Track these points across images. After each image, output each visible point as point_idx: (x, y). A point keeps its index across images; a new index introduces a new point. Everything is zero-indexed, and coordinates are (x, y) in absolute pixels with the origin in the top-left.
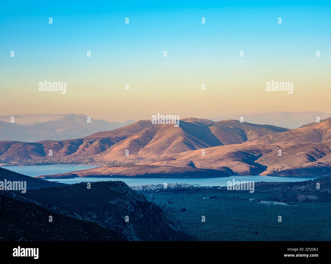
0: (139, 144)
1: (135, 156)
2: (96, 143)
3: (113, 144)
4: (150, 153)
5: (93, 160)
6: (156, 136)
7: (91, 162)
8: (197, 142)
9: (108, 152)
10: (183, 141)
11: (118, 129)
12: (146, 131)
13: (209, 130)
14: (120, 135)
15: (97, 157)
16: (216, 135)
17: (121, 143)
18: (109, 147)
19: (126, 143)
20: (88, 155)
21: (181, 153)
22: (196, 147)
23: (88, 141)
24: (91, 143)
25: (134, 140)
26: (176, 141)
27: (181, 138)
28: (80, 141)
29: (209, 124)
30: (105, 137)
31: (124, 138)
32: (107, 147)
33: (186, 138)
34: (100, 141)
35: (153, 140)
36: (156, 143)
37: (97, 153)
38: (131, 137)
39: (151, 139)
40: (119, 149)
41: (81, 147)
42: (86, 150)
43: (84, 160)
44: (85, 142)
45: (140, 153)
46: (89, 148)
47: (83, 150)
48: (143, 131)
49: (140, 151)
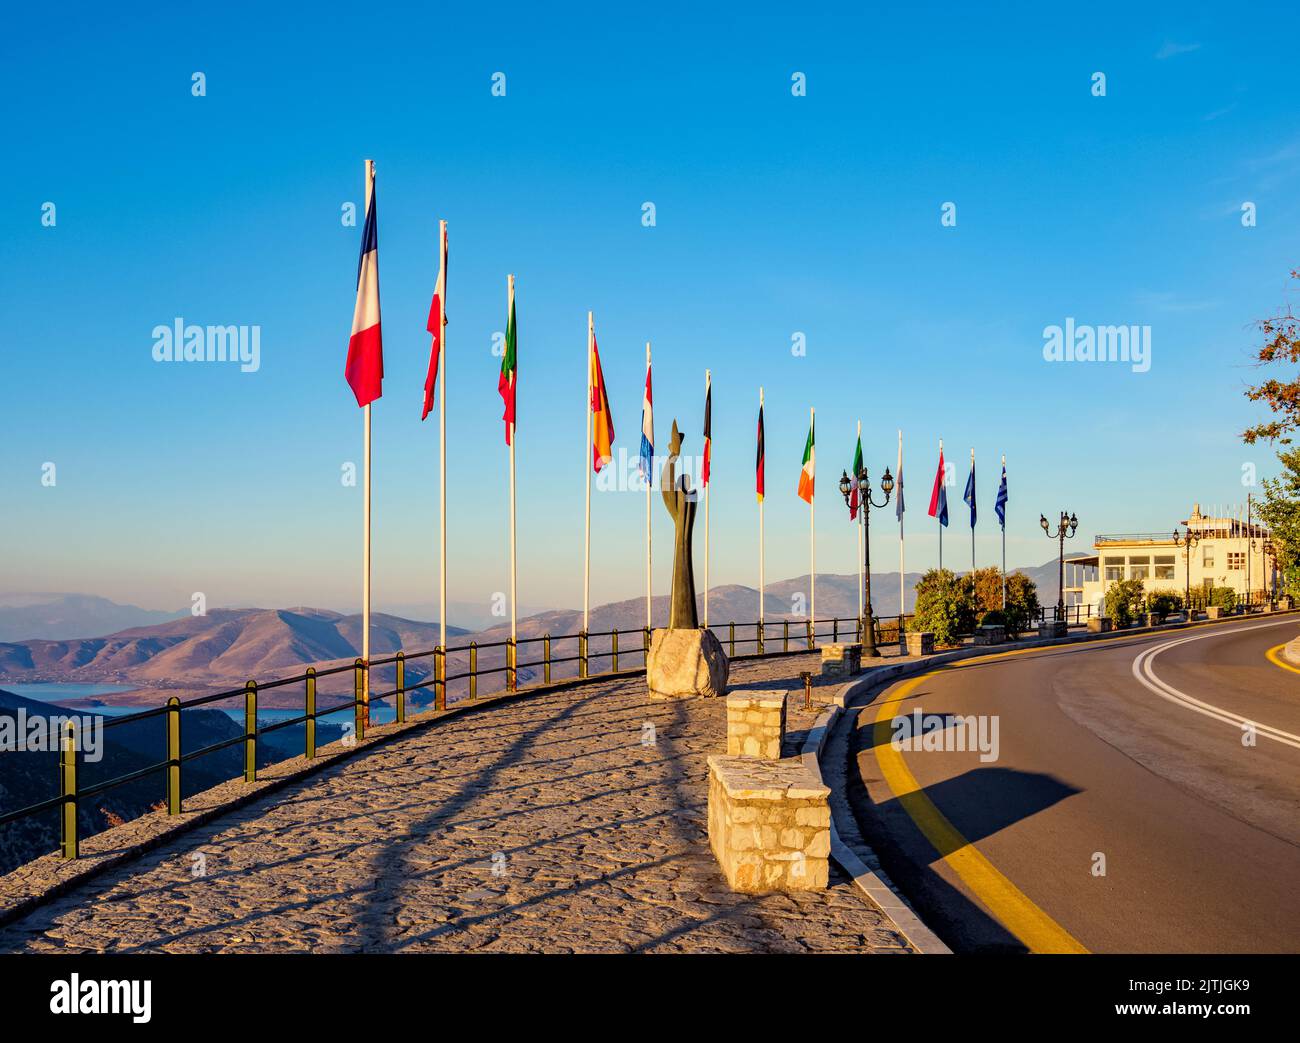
0: (210, 650)
1: (202, 671)
2: (131, 646)
3: (163, 649)
4: (231, 667)
5: (125, 677)
6: (242, 636)
7: (121, 680)
8: (315, 650)
9: (153, 663)
10: (290, 647)
11: (169, 624)
12: (224, 628)
13: (335, 628)
14: (174, 633)
15: (133, 671)
16: (347, 639)
17: (178, 647)
18: (155, 653)
19: (187, 648)
20: (115, 667)
21: (289, 668)
22: (313, 657)
23: (115, 642)
24: (121, 646)
25: (203, 643)
26: (277, 647)
27: (286, 642)
28: (100, 643)
29: (335, 618)
30: (146, 636)
31: (182, 639)
32: (151, 654)
33: (296, 641)
34: (138, 643)
35: (235, 644)
36: (240, 648)
37: (132, 665)
38: (198, 638)
39: (233, 641)
40: (175, 657)
41: (102, 652)
42: (112, 658)
43: (108, 675)
44: (109, 645)
45: (212, 665)
46: (118, 655)
47: (106, 658)
48: (218, 628)
49: (212, 663)
